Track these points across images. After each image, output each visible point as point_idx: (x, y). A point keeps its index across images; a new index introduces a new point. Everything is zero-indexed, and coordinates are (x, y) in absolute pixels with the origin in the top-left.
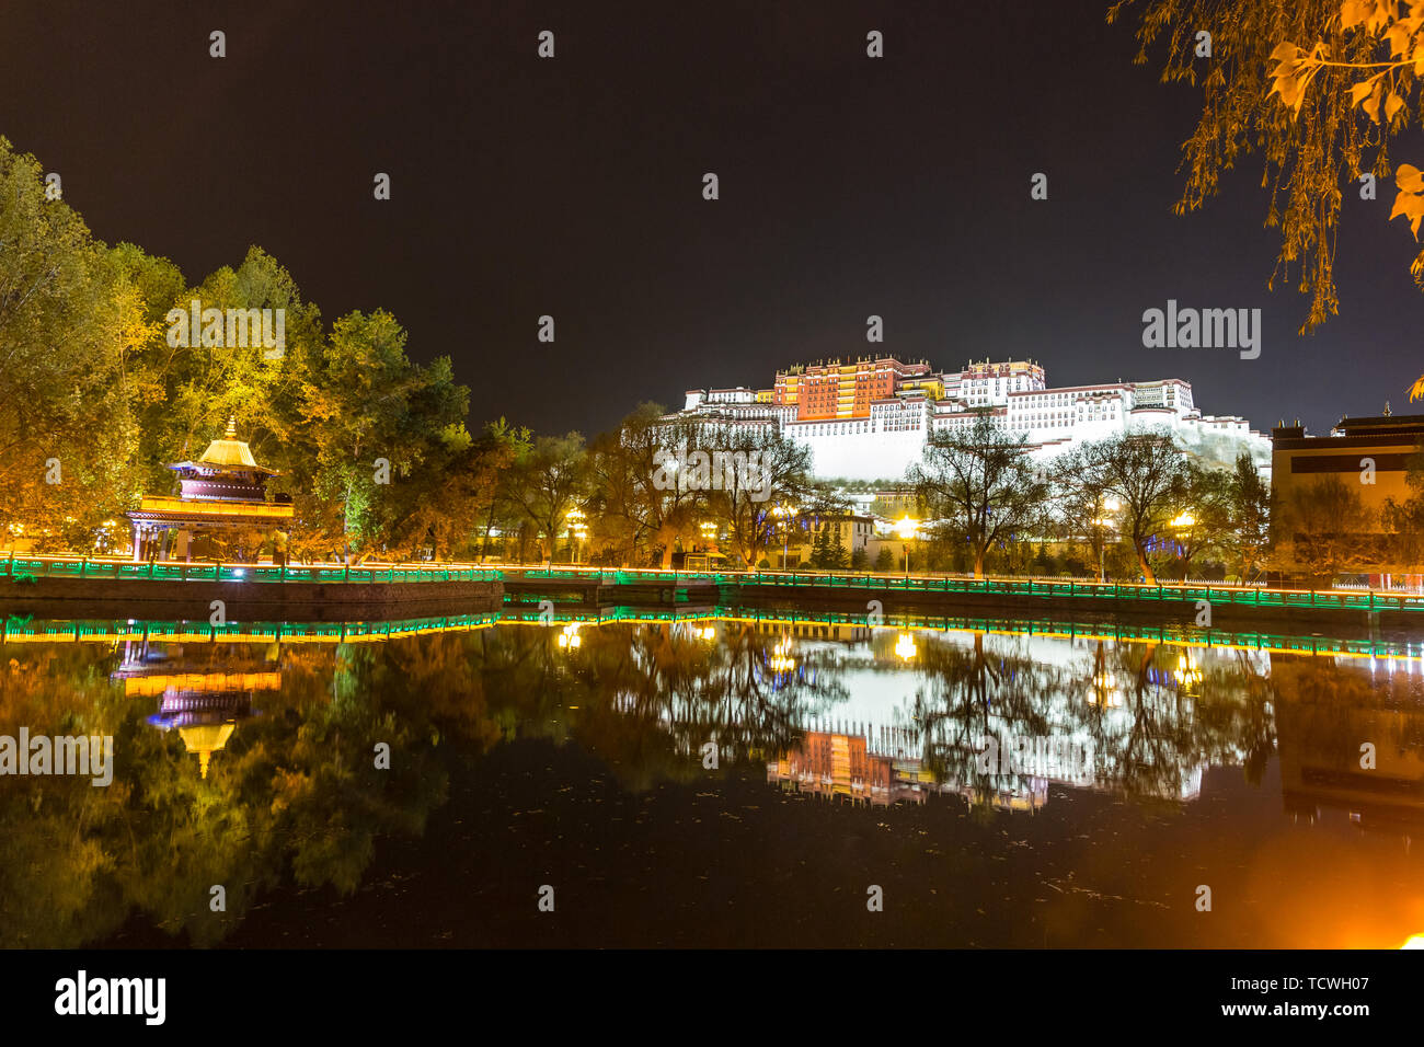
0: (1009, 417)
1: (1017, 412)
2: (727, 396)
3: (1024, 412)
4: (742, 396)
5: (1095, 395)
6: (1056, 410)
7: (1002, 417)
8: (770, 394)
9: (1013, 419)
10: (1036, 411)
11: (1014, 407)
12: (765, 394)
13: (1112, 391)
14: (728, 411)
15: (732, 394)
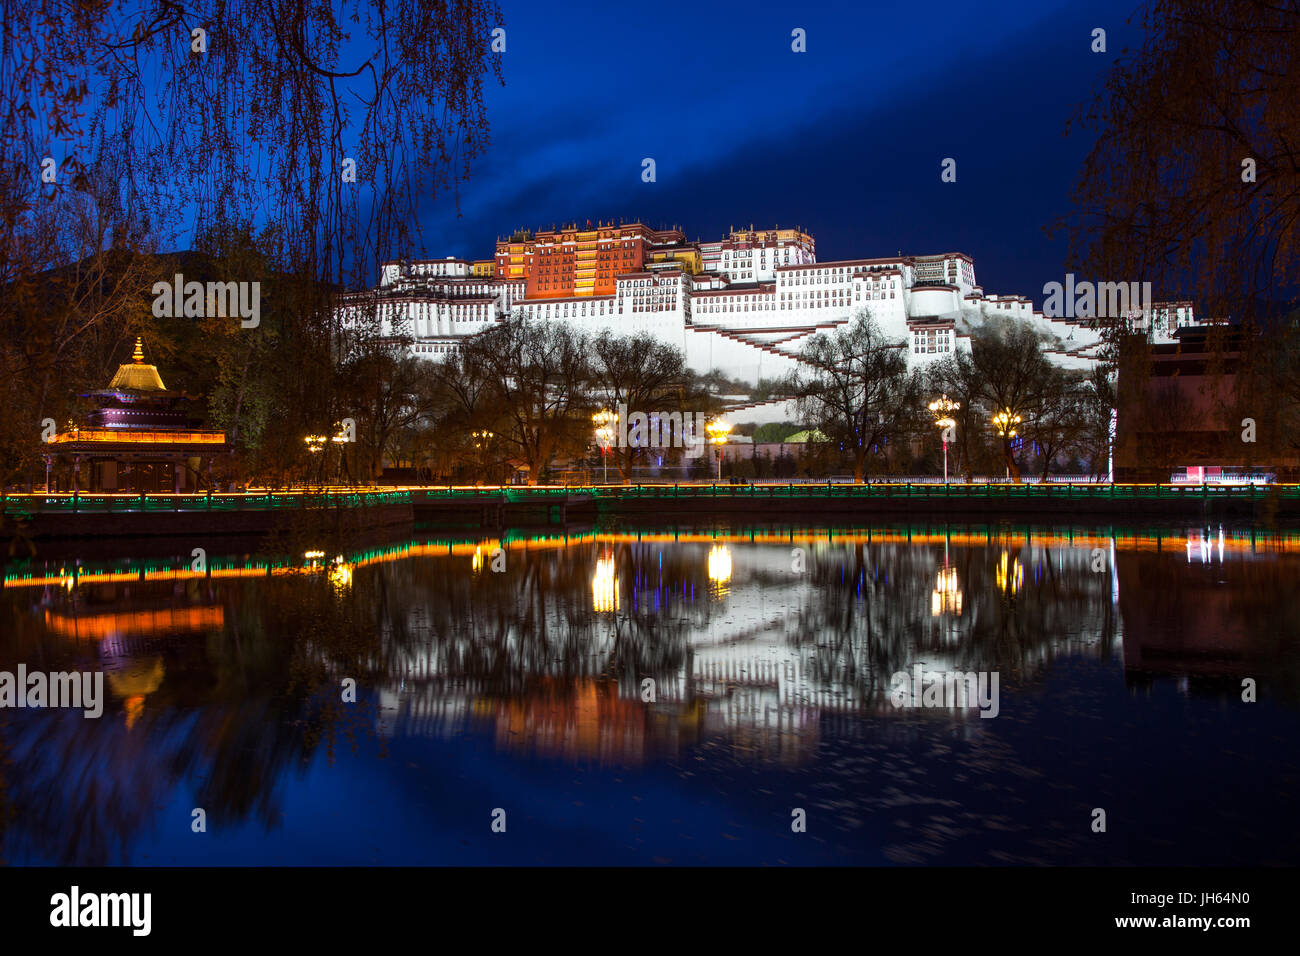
0: (778, 295)
1: (787, 290)
2: (435, 269)
3: (794, 289)
4: (453, 269)
5: (872, 269)
6: (831, 287)
7: (770, 295)
8: (489, 265)
9: (783, 298)
10: (809, 288)
11: (783, 284)
12: (483, 266)
13: (891, 266)
14: (437, 287)
15: (442, 265)
